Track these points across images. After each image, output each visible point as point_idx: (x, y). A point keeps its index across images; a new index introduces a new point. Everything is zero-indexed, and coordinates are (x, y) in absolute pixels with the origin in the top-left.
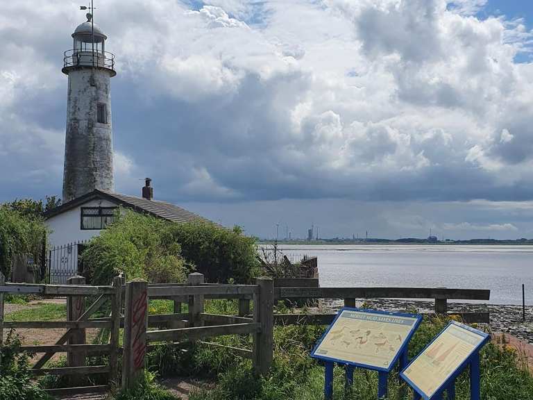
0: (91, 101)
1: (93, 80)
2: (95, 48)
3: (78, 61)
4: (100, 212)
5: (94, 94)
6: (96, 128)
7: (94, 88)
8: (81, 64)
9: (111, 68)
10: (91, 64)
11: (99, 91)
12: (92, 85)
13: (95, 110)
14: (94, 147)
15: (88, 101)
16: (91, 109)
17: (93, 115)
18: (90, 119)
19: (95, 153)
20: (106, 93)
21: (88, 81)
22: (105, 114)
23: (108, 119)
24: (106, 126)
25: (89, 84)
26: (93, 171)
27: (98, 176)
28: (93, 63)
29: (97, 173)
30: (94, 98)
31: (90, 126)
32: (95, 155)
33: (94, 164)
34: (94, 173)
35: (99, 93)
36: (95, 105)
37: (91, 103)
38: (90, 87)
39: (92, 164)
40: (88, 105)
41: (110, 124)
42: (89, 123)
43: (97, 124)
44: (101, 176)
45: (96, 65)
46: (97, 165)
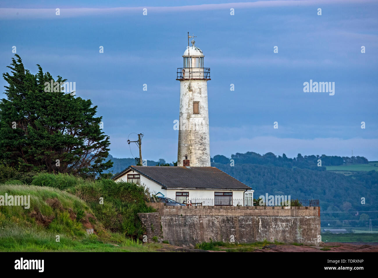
4: (134, 176)
5: (191, 96)
7: (191, 92)
14: (190, 131)
15: (187, 101)
16: (189, 106)
17: (190, 110)
18: (188, 113)
19: (191, 134)
20: (200, 94)
21: (188, 88)
22: (200, 108)
23: (202, 111)
24: (199, 115)
25: (188, 90)
26: (190, 146)
27: (193, 149)
28: (190, 76)
29: (192, 147)
30: (191, 99)
31: (188, 117)
32: (191, 136)
33: (190, 142)
34: (191, 147)
35: (194, 95)
36: (191, 103)
37: (189, 102)
38: (189, 92)
39: (189, 142)
40: (187, 103)
41: (203, 114)
42: (188, 115)
43: (193, 116)
44: (195, 149)
45: (191, 77)
46: (193, 142)
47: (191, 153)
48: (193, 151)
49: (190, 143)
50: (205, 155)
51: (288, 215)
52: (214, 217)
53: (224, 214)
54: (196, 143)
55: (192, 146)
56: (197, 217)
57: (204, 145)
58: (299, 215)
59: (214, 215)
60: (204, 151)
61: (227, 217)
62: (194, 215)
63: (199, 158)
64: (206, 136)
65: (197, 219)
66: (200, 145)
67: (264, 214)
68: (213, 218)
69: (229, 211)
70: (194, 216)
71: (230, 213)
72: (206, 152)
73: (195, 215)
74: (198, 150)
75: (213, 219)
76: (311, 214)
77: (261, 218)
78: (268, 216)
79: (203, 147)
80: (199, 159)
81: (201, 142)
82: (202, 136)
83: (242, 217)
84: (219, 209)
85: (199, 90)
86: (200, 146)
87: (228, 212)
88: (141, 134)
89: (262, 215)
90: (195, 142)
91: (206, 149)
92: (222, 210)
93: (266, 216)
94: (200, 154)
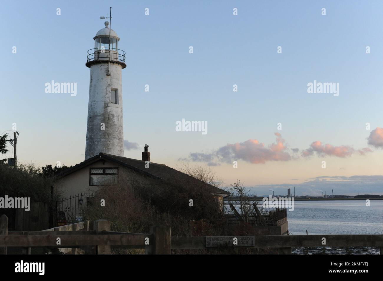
0: (107, 87)
1: (109, 71)
2: (111, 47)
3: (98, 57)
4: (104, 171)
6: (109, 108)
7: (109, 77)
8: (100, 59)
9: (122, 62)
10: (108, 59)
11: (113, 80)
12: (107, 75)
13: (110, 93)
17: (108, 97)
18: (106, 101)
21: (105, 72)
30: (109, 84)
33: (108, 136)
36: (109, 90)
40: (104, 90)
42: (105, 104)
43: (111, 105)
85: (117, 75)
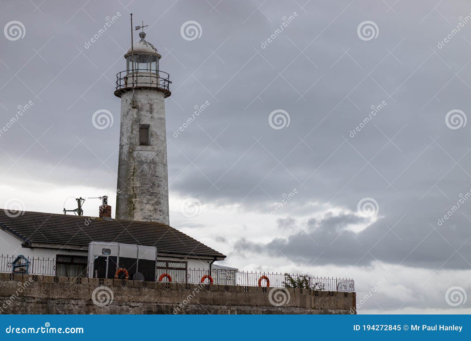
0: (132, 125)
1: (136, 101)
5: (135, 116)
6: (136, 152)
7: (135, 110)
11: (142, 113)
12: (134, 108)
13: (136, 132)
14: (134, 172)
15: (130, 125)
16: (132, 132)
17: (133, 138)
18: (131, 144)
19: (135, 178)
20: (151, 113)
21: (130, 104)
22: (150, 136)
23: (153, 141)
24: (149, 148)
25: (130, 107)
26: (132, 198)
27: (137, 202)
28: (133, 83)
29: (137, 199)
30: (136, 120)
31: (131, 151)
32: (135, 180)
33: (134, 191)
34: (134, 200)
35: (141, 115)
36: (137, 128)
37: (132, 126)
38: (132, 109)
39: (132, 190)
40: (129, 129)
41: (156, 145)
42: (129, 148)
43: (139, 148)
44: (141, 202)
45: (135, 85)
46: (137, 191)
47: (134, 209)
48: (137, 206)
49: (132, 192)
50: (159, 212)
51: (296, 305)
52: (126, 305)
53: (152, 299)
54: (142, 193)
55: (135, 198)
56: (80, 303)
57: (156, 196)
58: (317, 308)
59: (126, 301)
60: (157, 207)
61: (157, 306)
62: (72, 299)
63: (147, 217)
64: (161, 181)
65: (80, 307)
66: (150, 195)
67: (245, 301)
68: (124, 307)
69: (163, 292)
70: (73, 302)
71: (166, 297)
72: (161, 209)
73: (75, 299)
74: (146, 204)
75: (123, 309)
76: (338, 304)
77: (238, 310)
78: (252, 306)
79: (155, 200)
80: (147, 219)
81: (151, 191)
82: (154, 182)
83: (193, 306)
84: (139, 288)
85: (148, 106)
86: (150, 197)
87: (161, 295)
88: (81, 198)
89: (241, 303)
90: (141, 191)
91: (160, 203)
92: (146, 290)
93: (250, 305)
94: (150, 211)
